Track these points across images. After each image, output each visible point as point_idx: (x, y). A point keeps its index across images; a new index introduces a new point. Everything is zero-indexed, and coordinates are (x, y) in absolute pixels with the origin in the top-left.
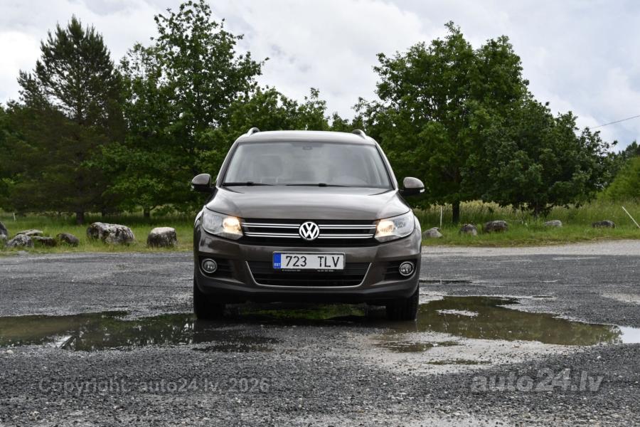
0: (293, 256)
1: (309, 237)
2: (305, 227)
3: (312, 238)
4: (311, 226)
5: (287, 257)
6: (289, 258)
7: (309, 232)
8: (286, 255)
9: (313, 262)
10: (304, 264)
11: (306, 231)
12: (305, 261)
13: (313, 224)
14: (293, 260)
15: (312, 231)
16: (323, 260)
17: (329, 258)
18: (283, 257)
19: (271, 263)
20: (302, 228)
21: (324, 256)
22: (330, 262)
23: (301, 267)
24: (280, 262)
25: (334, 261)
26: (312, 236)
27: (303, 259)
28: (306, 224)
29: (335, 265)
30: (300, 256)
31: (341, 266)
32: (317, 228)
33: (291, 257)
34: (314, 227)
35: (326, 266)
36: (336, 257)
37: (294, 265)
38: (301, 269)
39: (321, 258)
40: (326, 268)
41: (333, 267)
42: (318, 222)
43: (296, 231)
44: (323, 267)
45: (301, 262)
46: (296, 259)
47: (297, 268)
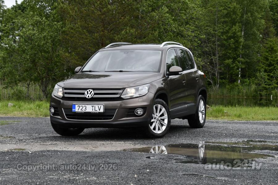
0: (81, 105)
1: (89, 97)
2: (87, 92)
3: (90, 97)
4: (90, 91)
5: (78, 106)
6: (79, 107)
7: (89, 94)
8: (78, 105)
9: (89, 108)
10: (85, 109)
11: (88, 93)
12: (86, 108)
13: (91, 90)
14: (81, 108)
15: (90, 94)
16: (94, 107)
17: (97, 106)
18: (76, 106)
19: (71, 109)
20: (86, 93)
21: (94, 106)
22: (97, 109)
23: (84, 111)
24: (75, 108)
25: (98, 108)
26: (90, 96)
27: (85, 107)
28: (88, 90)
29: (99, 110)
30: (83, 106)
31: (102, 110)
32: (93, 92)
33: (80, 106)
34: (91, 92)
35: (95, 110)
36: (100, 106)
37: (81, 110)
38: (84, 112)
39: (93, 106)
40: (95, 111)
41: (98, 111)
42: (94, 89)
43: (84, 94)
44: (94, 111)
45: (84, 109)
46: (82, 107)
47: (82, 111)
